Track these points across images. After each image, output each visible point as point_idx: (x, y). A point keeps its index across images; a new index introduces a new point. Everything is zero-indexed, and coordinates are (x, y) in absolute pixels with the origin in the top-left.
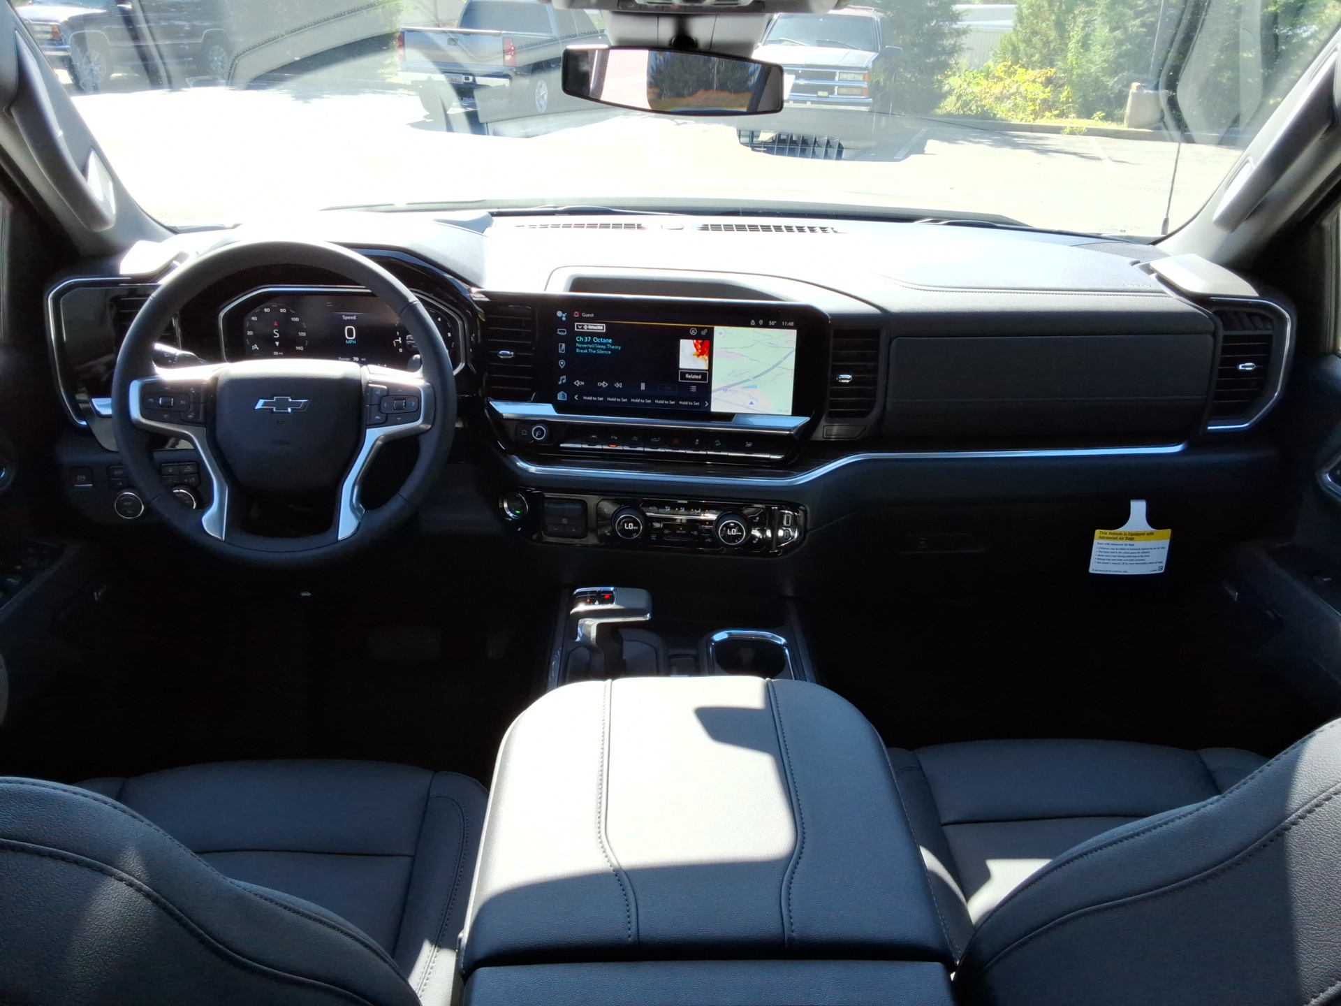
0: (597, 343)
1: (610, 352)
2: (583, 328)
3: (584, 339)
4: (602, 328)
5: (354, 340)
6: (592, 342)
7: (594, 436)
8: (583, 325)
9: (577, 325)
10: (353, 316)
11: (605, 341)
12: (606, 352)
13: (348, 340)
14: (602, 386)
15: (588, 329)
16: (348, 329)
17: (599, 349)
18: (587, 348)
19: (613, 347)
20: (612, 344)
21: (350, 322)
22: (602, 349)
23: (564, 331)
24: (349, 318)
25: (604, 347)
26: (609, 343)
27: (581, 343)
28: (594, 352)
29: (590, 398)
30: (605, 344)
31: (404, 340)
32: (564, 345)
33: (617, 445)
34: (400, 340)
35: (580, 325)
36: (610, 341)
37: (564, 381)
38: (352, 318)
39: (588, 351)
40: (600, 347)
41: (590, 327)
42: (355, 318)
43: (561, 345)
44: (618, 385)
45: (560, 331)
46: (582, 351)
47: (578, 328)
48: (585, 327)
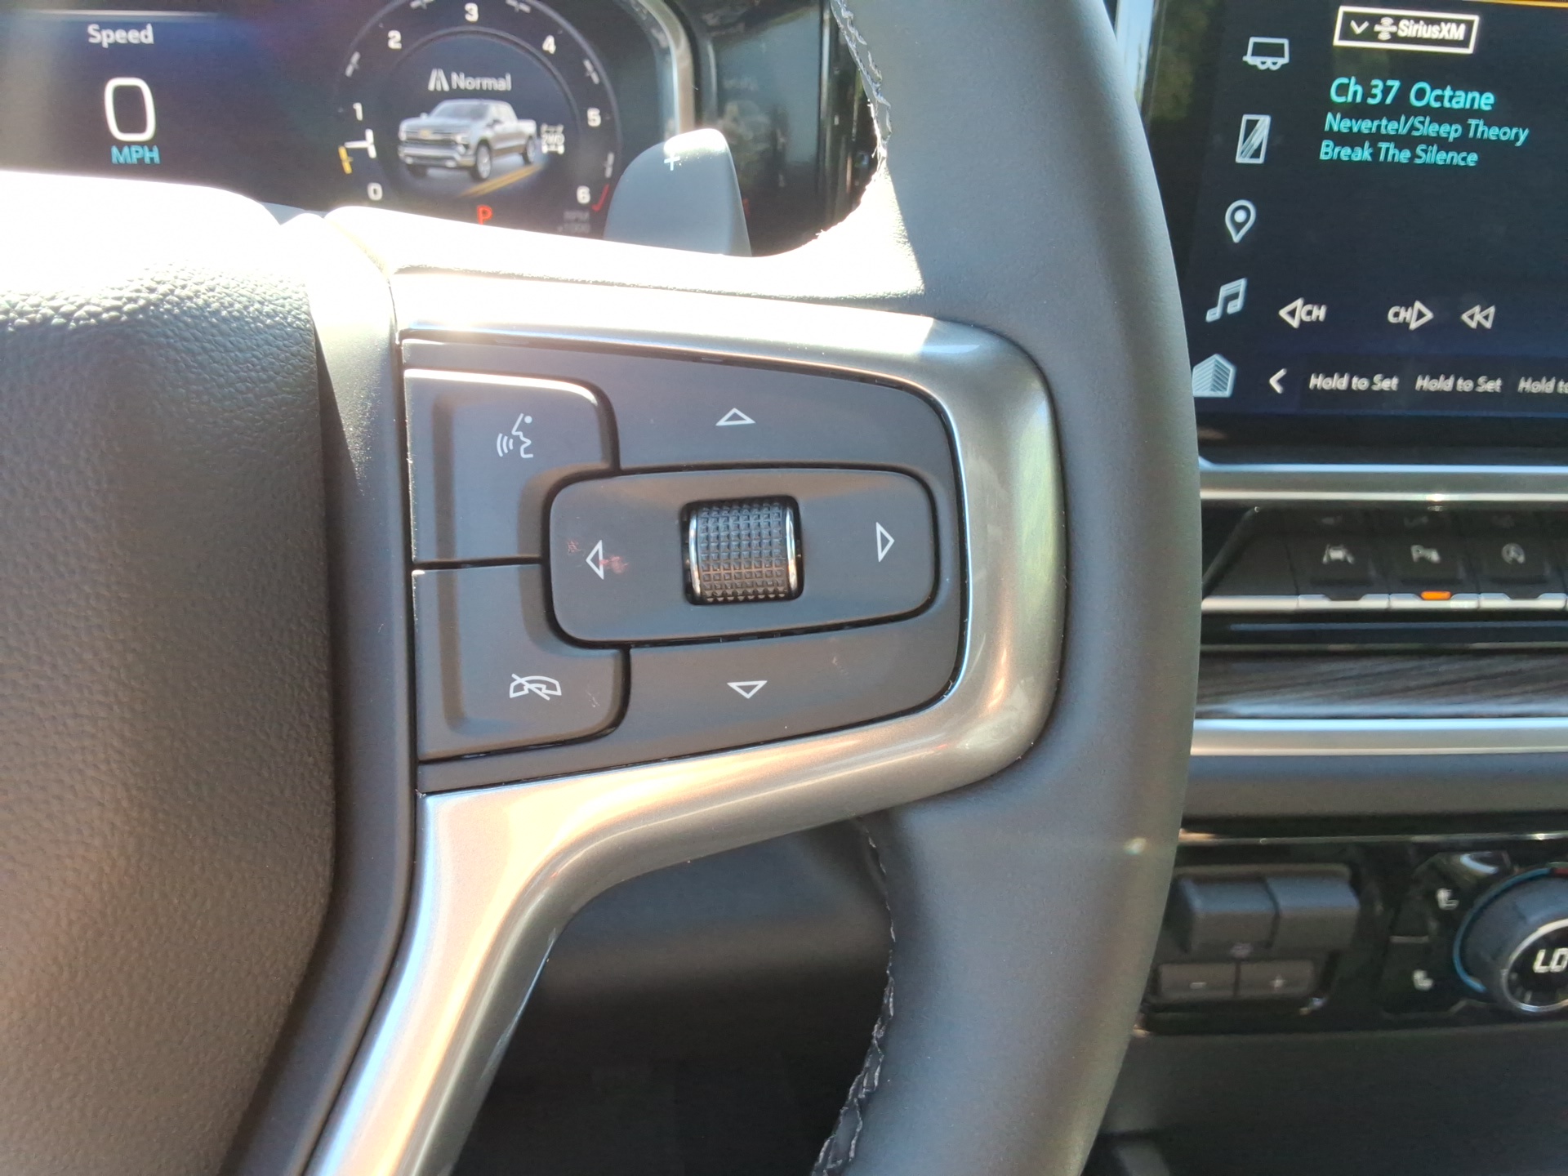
0: (1426, 111)
1: (1472, 159)
2: (1371, 35)
3: (1368, 94)
4: (1458, 33)
5: (149, 144)
6: (1399, 108)
7: (1337, 554)
8: (1376, 19)
9: (1348, 17)
10: (140, 26)
11: (1461, 100)
12: (1457, 158)
13: (121, 145)
14: (1405, 324)
15: (1395, 38)
16: (120, 92)
17: (1428, 141)
18: (1375, 138)
19: (1493, 133)
20: (1490, 119)
21: (124, 59)
22: (1443, 144)
23: (1277, 51)
24: (120, 36)
25: (1452, 131)
26: (1478, 114)
27: (1356, 111)
28: (1404, 156)
29: (1339, 383)
30: (1460, 116)
31: (388, 141)
32: (1264, 122)
33: (1454, 586)
34: (368, 143)
35: (1360, 19)
36: (1486, 101)
37: (1235, 307)
38: (133, 36)
39: (1375, 154)
40: (1432, 129)
41: (1407, 29)
42: (147, 36)
43: (1252, 125)
44: (1479, 317)
45: (1260, 50)
46: (1345, 153)
47: (1347, 34)
48: (1385, 29)
